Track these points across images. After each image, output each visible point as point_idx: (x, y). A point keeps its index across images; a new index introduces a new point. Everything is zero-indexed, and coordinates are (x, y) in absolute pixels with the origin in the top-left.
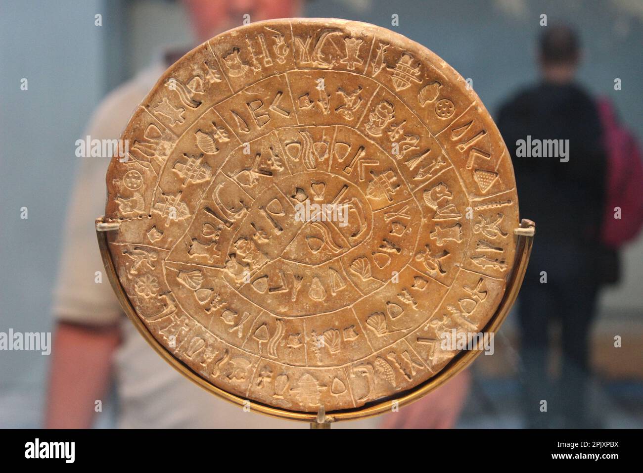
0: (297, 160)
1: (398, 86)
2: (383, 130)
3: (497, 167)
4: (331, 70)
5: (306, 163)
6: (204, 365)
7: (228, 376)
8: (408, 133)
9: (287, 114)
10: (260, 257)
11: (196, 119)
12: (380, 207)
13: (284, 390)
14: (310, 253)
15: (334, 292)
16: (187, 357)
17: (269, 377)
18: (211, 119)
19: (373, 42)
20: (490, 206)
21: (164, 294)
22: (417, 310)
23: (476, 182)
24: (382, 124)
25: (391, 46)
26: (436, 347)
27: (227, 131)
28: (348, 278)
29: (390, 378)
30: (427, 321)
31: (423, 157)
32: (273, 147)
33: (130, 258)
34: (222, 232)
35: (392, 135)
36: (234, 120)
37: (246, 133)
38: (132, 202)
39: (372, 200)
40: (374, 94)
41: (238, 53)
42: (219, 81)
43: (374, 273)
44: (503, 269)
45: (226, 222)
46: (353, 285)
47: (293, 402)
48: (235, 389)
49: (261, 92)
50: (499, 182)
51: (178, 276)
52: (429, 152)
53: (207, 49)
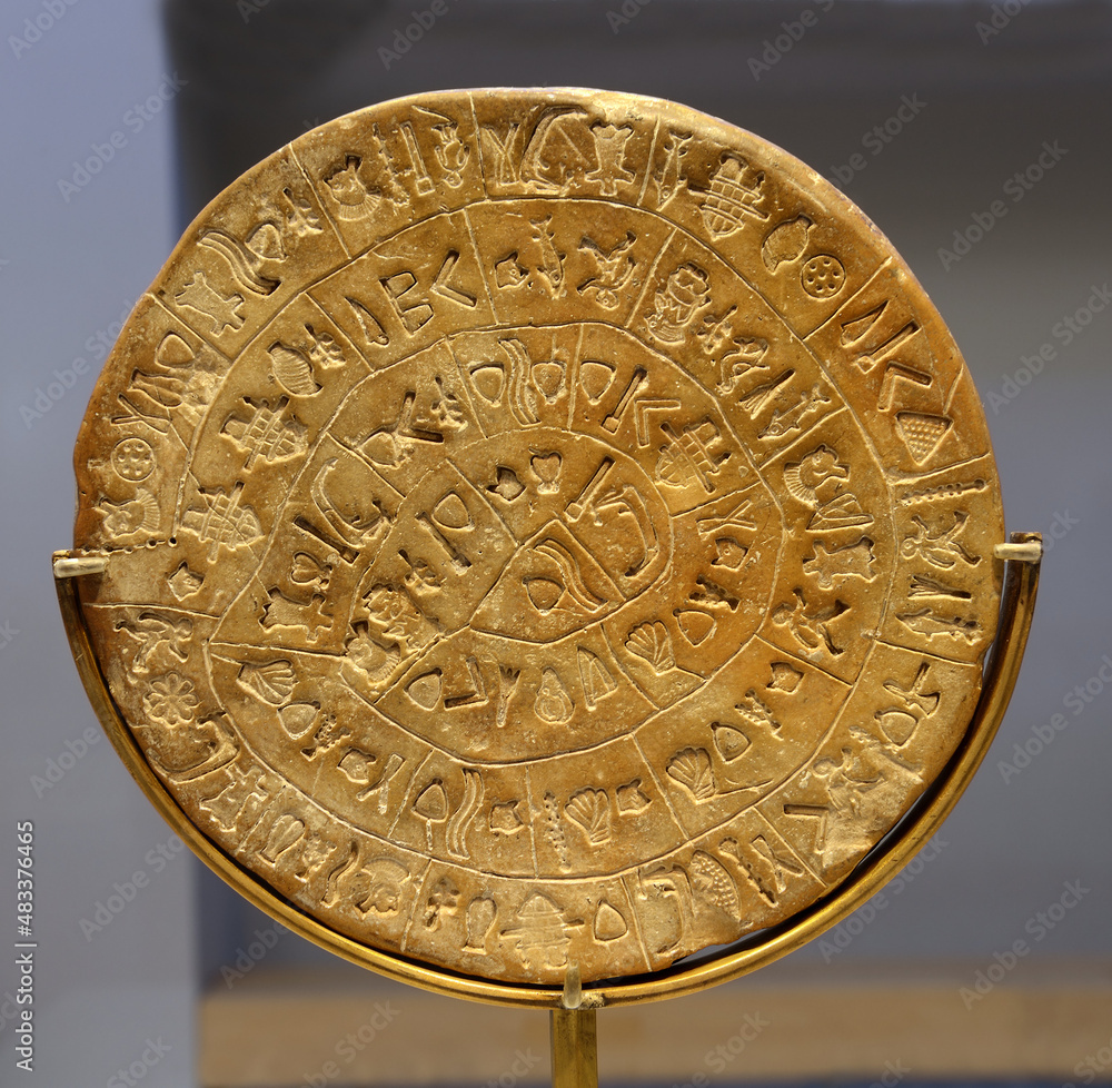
0: (497, 405)
1: (717, 231)
2: (687, 329)
3: (949, 405)
4: (565, 198)
5: (516, 412)
6: (304, 880)
7: (358, 905)
8: (743, 337)
9: (471, 302)
10: (422, 628)
11: (270, 319)
12: (688, 506)
13: (486, 936)
14: (534, 614)
15: (591, 704)
16: (266, 862)
17: (451, 904)
18: (301, 318)
19: (656, 131)
20: (936, 497)
21: (210, 718)
22: (781, 740)
23: (902, 442)
24: (682, 317)
25: (696, 138)
26: (830, 827)
27: (339, 345)
28: (620, 670)
29: (727, 900)
30: (806, 766)
31: (778, 389)
32: (442, 377)
33: (132, 638)
34: (335, 572)
35: (707, 342)
36: (354, 317)
37: (381, 346)
38: (132, 510)
39: (669, 491)
40: (664, 250)
41: (356, 168)
42: (317, 232)
43: (681, 659)
44: (974, 641)
45: (343, 550)
46: (633, 686)
47: (507, 962)
48: (374, 935)
49: (409, 253)
50: (954, 440)
51: (239, 676)
52: (791, 378)
53: (287, 161)
